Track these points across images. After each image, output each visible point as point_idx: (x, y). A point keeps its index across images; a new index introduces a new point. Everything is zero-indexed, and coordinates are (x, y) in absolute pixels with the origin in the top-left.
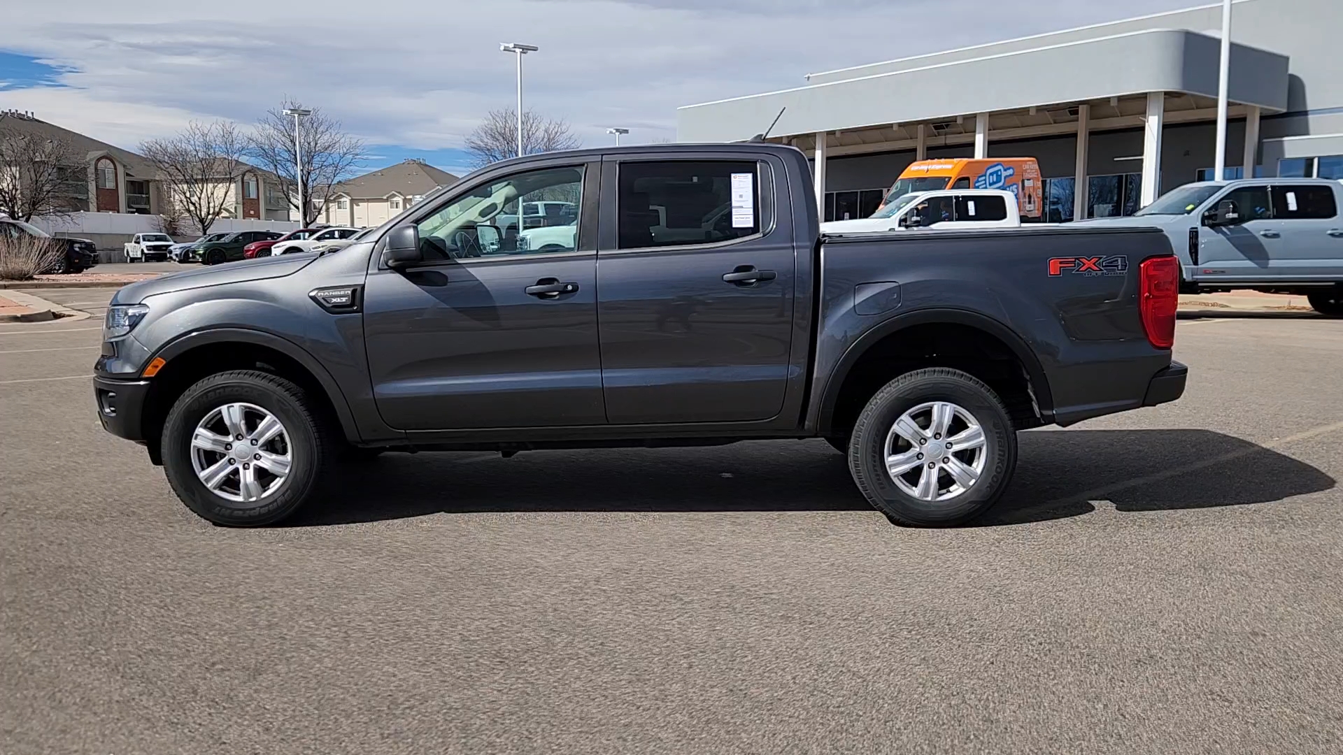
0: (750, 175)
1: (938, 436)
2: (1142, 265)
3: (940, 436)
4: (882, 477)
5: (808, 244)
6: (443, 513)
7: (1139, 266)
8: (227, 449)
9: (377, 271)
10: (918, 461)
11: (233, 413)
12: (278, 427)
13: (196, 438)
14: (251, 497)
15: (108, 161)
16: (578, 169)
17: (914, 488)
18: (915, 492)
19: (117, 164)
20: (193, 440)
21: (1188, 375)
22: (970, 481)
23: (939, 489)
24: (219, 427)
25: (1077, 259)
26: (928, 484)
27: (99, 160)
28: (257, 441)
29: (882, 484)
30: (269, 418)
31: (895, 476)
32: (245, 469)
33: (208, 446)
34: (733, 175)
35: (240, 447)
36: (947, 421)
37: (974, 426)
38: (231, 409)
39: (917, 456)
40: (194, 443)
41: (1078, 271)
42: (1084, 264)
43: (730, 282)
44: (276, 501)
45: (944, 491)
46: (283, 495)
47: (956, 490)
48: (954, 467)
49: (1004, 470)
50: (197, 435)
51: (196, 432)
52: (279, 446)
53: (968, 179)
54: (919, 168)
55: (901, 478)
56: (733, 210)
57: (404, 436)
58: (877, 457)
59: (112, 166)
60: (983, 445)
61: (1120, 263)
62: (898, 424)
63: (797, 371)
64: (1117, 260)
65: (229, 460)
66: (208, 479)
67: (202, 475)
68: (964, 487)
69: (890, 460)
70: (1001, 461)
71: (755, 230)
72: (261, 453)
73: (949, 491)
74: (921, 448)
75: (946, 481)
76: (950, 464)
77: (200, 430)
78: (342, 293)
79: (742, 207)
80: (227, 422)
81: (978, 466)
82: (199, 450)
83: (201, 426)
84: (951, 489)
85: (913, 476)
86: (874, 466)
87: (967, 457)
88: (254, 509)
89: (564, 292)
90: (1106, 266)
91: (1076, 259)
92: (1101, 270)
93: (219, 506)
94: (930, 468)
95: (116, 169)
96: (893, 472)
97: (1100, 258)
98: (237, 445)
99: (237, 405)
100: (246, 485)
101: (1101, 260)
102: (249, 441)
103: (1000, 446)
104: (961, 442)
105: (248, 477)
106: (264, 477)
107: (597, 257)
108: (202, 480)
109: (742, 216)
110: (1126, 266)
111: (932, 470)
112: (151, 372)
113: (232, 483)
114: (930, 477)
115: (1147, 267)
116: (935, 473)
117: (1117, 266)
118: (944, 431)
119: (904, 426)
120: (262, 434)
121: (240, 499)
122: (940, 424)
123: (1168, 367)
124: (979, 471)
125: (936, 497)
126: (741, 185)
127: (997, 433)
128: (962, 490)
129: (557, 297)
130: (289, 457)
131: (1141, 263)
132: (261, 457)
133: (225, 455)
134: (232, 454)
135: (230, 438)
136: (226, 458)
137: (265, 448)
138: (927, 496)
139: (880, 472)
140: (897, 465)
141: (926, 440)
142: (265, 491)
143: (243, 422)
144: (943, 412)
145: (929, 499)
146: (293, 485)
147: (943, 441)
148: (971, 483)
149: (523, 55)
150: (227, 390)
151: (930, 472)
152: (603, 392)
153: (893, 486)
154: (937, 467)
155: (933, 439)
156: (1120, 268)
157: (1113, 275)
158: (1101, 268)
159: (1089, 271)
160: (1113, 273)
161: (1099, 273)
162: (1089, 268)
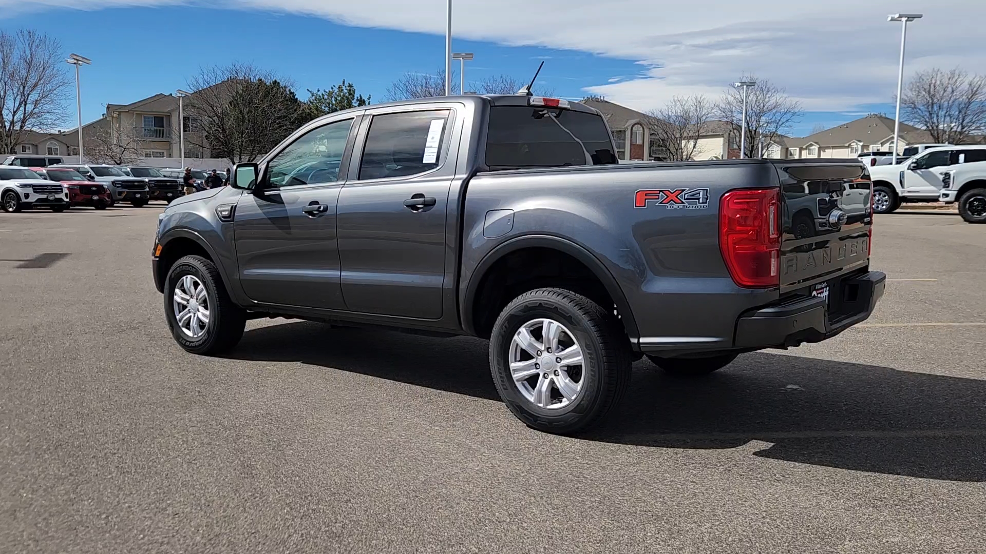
0: (443, 121)
1: (549, 350)
2: (724, 198)
3: (552, 350)
4: (505, 379)
5: (463, 176)
7: (720, 199)
8: (187, 303)
10: (535, 370)
11: (188, 281)
12: (204, 292)
13: (176, 295)
14: (194, 334)
15: (639, 126)
17: (533, 394)
18: (533, 398)
19: (645, 127)
22: (573, 396)
23: (550, 399)
24: (184, 289)
25: (662, 191)
27: (633, 126)
28: (198, 300)
30: (201, 286)
31: (518, 381)
32: (194, 316)
33: (180, 300)
34: (433, 121)
35: (192, 302)
36: (554, 336)
37: (576, 343)
38: (187, 279)
39: (535, 366)
40: (175, 297)
41: (661, 203)
42: (668, 197)
43: (408, 206)
44: (204, 339)
45: (556, 401)
46: (207, 336)
47: (563, 402)
48: (561, 380)
50: (176, 293)
51: (175, 291)
52: (205, 304)
55: (525, 382)
56: (426, 149)
58: (503, 361)
59: (641, 129)
60: (583, 363)
61: (701, 196)
62: (518, 335)
63: (448, 281)
64: (700, 193)
65: (188, 310)
66: (180, 320)
67: (178, 317)
68: (569, 400)
69: (513, 365)
70: (593, 382)
71: (435, 165)
72: (199, 308)
74: (537, 359)
75: (556, 392)
76: (559, 377)
77: (177, 290)
78: (227, 208)
79: (431, 147)
80: (186, 286)
81: (581, 383)
82: (177, 302)
83: (177, 288)
84: (561, 400)
85: (532, 383)
86: (499, 369)
87: (574, 372)
88: (195, 342)
89: (319, 211)
90: (687, 199)
91: (660, 191)
92: (683, 203)
94: (544, 377)
95: (644, 131)
96: (515, 376)
97: (683, 190)
98: (190, 301)
99: (189, 276)
100: (193, 327)
101: (683, 193)
102: (195, 300)
103: (591, 363)
104: (568, 357)
105: (194, 322)
106: (200, 323)
107: (344, 186)
108: (178, 320)
109: (430, 154)
110: (707, 199)
111: (546, 380)
112: (158, 253)
113: (188, 324)
114: (544, 386)
116: (547, 383)
117: (699, 199)
118: (553, 346)
119: (523, 338)
121: (190, 333)
122: (549, 339)
124: (579, 389)
125: (547, 405)
127: (587, 353)
128: (567, 403)
129: (317, 215)
130: (209, 311)
131: (723, 196)
132: (199, 310)
133: (186, 307)
134: (189, 307)
135: (188, 297)
137: (200, 304)
139: (504, 374)
140: (519, 370)
141: (541, 353)
142: (200, 333)
143: (192, 287)
144: (552, 328)
145: (541, 405)
146: (210, 331)
147: (554, 355)
148: (573, 398)
149: (908, 22)
150: (184, 267)
151: (544, 381)
152: (340, 286)
153: (516, 390)
154: (550, 377)
155: (546, 352)
156: (701, 201)
157: (694, 208)
158: (683, 200)
159: (671, 204)
160: (694, 206)
161: (681, 206)
162: (672, 200)
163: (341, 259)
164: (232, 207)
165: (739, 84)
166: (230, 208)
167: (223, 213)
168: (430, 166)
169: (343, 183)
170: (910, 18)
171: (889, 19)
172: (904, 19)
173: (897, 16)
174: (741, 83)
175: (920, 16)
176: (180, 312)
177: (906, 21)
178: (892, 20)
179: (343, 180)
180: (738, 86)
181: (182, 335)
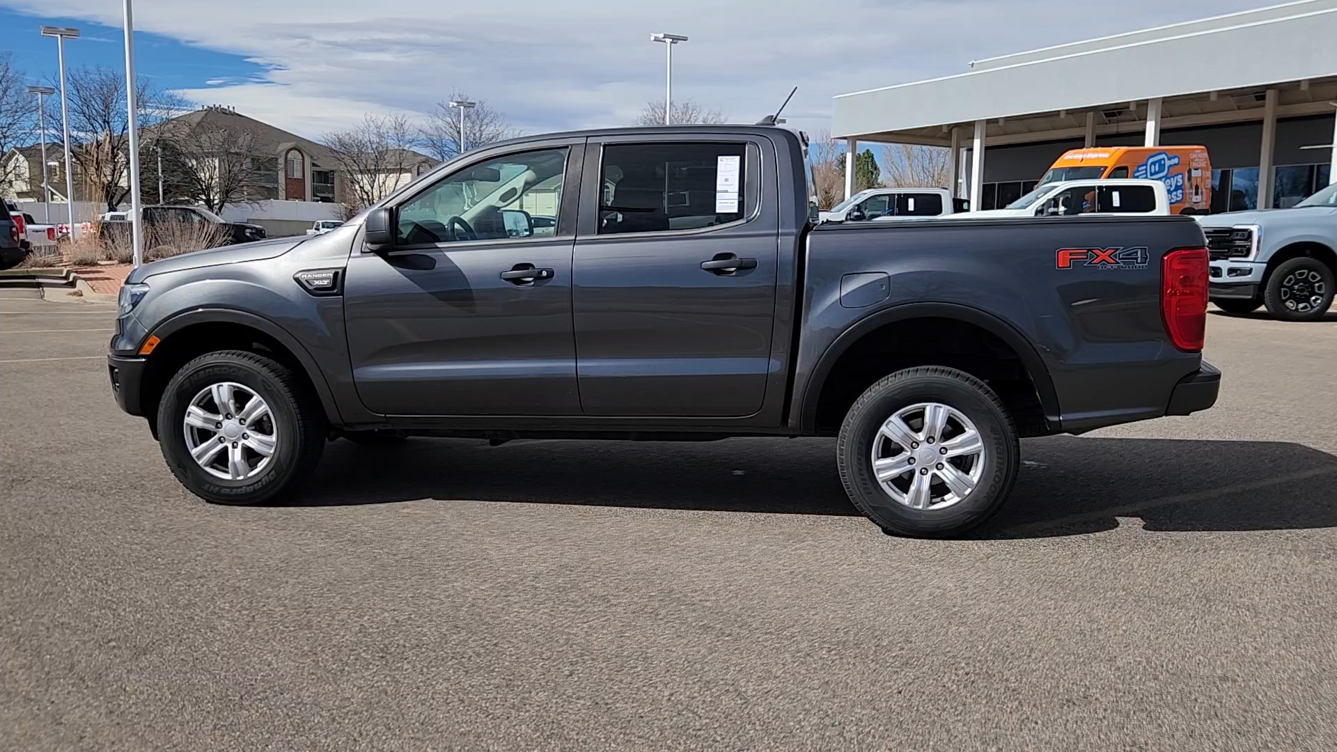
0: (738, 158)
1: (931, 440)
2: (1166, 258)
3: (934, 440)
4: (868, 481)
5: (794, 230)
6: (430, 499)
7: (1162, 259)
8: (217, 427)
9: (359, 254)
10: (909, 466)
11: (222, 392)
12: (264, 407)
13: (188, 416)
14: (239, 476)
15: (297, 152)
16: (562, 151)
17: (905, 495)
18: (905, 499)
19: (305, 155)
20: (186, 418)
21: (1221, 381)
22: (966, 489)
23: (932, 498)
24: (209, 406)
25: (1091, 250)
26: (918, 491)
27: (289, 151)
28: (245, 421)
29: (867, 489)
30: (256, 398)
31: (883, 481)
32: (234, 447)
33: (199, 423)
34: (719, 158)
35: (230, 425)
36: (940, 423)
37: (971, 431)
38: (221, 388)
39: (909, 460)
40: (187, 420)
42: (1098, 256)
43: (708, 270)
44: (260, 480)
45: (939, 499)
46: (268, 474)
47: (951, 499)
48: (949, 474)
49: (1003, 479)
50: (189, 413)
51: (189, 410)
52: (266, 426)
53: (1126, 168)
54: (1072, 158)
55: (890, 483)
56: (718, 194)
57: (384, 420)
58: (863, 460)
59: (300, 157)
60: (980, 451)
61: (1139, 256)
62: (887, 425)
63: (777, 365)
64: (1137, 252)
65: (220, 439)
66: (199, 457)
67: (194, 452)
68: (959, 496)
69: (878, 463)
70: (1000, 470)
71: (739, 215)
72: (249, 432)
73: (943, 500)
74: (912, 452)
75: (939, 489)
76: (944, 470)
77: (192, 408)
78: (324, 275)
79: (727, 192)
80: (216, 400)
81: (975, 475)
82: (192, 428)
83: (193, 404)
84: (946, 497)
85: (903, 483)
86: (860, 470)
87: (964, 464)
88: (241, 487)
89: (538, 277)
90: (1123, 259)
91: (1089, 250)
92: (1118, 263)
93: (209, 483)
94: (921, 473)
95: (303, 159)
96: (881, 476)
97: (1117, 250)
98: (226, 423)
99: (226, 384)
100: (234, 464)
101: (1118, 252)
102: (238, 421)
103: (998, 453)
104: (957, 447)
105: (236, 456)
106: (251, 456)
107: (575, 242)
108: (194, 457)
109: (726, 201)
110: (1146, 259)
111: (925, 477)
112: (147, 350)
113: (221, 460)
114: (922, 483)
115: (1171, 260)
116: (927, 480)
117: (1137, 259)
118: (937, 435)
119: (894, 428)
120: (249, 414)
121: (228, 477)
122: (933, 427)
123: (1198, 372)
124: (976, 480)
125: (928, 506)
126: (728, 168)
127: (995, 438)
128: (957, 499)
129: (532, 283)
130: (274, 438)
131: (1165, 255)
132: (248, 436)
133: (215, 434)
134: (221, 433)
135: (220, 418)
136: (217, 436)
137: (253, 428)
138: (918, 504)
139: (866, 476)
140: (886, 470)
141: (918, 445)
142: (252, 470)
143: (232, 401)
144: (936, 414)
145: (921, 507)
146: (276, 466)
147: (937, 446)
148: (967, 492)
149: (673, 45)
150: (216, 369)
151: (922, 479)
152: (577, 382)
153: (881, 492)
154: (930, 473)
155: (926, 443)
156: (1139, 260)
157: (1131, 268)
158: (1117, 260)
159: (1104, 264)
160: (1131, 266)
161: (1115, 266)
162: (1104, 260)
163: (576, 344)
164: (336, 274)
165: (455, 104)
166: (331, 275)
167: (317, 282)
168: (728, 217)
169: (573, 238)
170: (675, 40)
171: (652, 38)
172: (668, 41)
173: (661, 36)
174: (457, 102)
175: (685, 39)
176: (196, 446)
177: (671, 43)
178: (656, 39)
179: (569, 233)
180: (453, 107)
181: (207, 478)
